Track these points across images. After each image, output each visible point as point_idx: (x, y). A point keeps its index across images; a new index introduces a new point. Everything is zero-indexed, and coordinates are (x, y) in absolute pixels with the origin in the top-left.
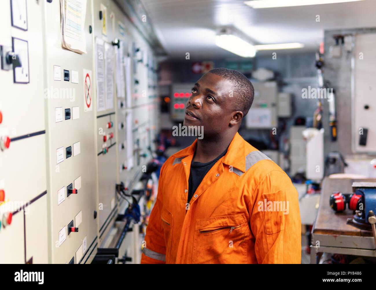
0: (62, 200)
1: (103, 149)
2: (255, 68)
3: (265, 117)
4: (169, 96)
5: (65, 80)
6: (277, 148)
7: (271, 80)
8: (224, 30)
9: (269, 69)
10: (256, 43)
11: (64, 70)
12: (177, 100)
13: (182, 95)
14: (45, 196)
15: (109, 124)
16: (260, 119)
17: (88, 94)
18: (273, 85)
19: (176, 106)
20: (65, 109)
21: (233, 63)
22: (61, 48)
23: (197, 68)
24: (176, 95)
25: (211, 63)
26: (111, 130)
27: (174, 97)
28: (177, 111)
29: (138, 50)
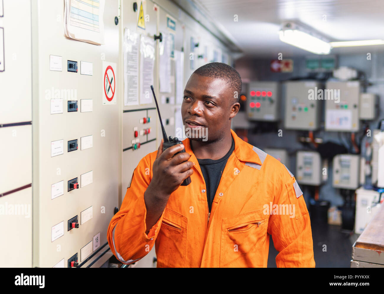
0: (58, 194)
1: (133, 144)
2: (337, 67)
3: (346, 119)
4: (246, 95)
5: (68, 71)
6: (359, 153)
7: (353, 80)
8: (288, 25)
9: (352, 68)
10: (331, 40)
11: (68, 61)
12: (253, 98)
13: (259, 93)
14: (30, 189)
15: (144, 119)
16: (340, 121)
17: (110, 87)
18: (356, 85)
19: (253, 105)
20: (68, 101)
21: (313, 61)
22: (64, 38)
23: (275, 66)
24: (253, 93)
25: (291, 61)
26: (146, 126)
27: (250, 95)
28: (253, 110)
29: (197, 46)
